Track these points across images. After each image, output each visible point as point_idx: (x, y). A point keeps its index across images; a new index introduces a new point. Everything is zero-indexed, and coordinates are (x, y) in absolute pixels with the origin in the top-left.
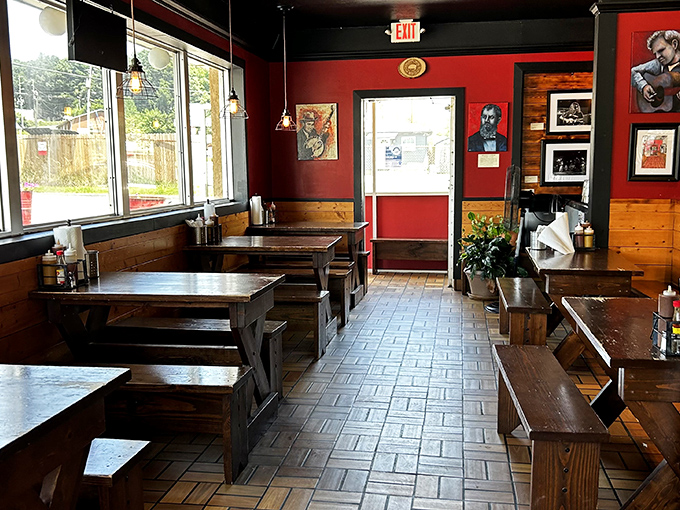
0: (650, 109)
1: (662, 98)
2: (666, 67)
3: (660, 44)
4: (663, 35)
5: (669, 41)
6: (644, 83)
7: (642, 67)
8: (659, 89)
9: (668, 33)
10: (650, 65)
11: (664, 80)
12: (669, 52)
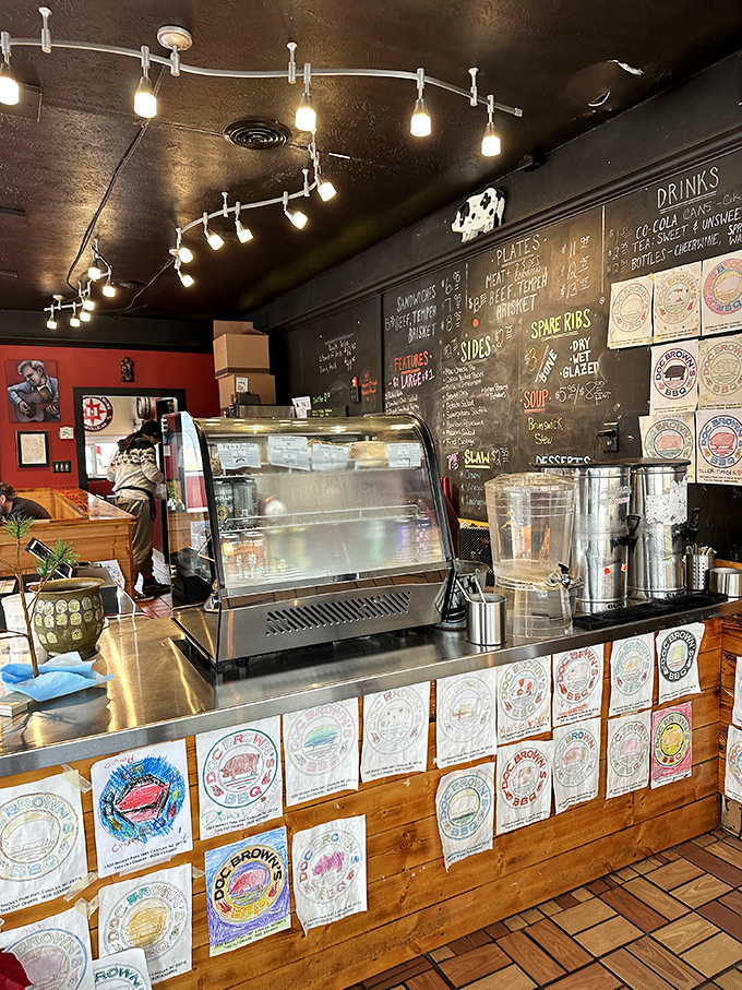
0: (26, 419)
1: (35, 410)
2: (35, 388)
3: (29, 371)
4: (30, 364)
5: (35, 369)
6: (19, 400)
7: (16, 387)
8: (32, 404)
9: (34, 363)
10: (22, 386)
11: (34, 397)
12: (36, 376)
